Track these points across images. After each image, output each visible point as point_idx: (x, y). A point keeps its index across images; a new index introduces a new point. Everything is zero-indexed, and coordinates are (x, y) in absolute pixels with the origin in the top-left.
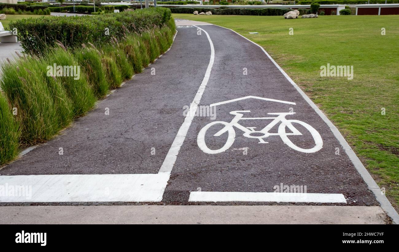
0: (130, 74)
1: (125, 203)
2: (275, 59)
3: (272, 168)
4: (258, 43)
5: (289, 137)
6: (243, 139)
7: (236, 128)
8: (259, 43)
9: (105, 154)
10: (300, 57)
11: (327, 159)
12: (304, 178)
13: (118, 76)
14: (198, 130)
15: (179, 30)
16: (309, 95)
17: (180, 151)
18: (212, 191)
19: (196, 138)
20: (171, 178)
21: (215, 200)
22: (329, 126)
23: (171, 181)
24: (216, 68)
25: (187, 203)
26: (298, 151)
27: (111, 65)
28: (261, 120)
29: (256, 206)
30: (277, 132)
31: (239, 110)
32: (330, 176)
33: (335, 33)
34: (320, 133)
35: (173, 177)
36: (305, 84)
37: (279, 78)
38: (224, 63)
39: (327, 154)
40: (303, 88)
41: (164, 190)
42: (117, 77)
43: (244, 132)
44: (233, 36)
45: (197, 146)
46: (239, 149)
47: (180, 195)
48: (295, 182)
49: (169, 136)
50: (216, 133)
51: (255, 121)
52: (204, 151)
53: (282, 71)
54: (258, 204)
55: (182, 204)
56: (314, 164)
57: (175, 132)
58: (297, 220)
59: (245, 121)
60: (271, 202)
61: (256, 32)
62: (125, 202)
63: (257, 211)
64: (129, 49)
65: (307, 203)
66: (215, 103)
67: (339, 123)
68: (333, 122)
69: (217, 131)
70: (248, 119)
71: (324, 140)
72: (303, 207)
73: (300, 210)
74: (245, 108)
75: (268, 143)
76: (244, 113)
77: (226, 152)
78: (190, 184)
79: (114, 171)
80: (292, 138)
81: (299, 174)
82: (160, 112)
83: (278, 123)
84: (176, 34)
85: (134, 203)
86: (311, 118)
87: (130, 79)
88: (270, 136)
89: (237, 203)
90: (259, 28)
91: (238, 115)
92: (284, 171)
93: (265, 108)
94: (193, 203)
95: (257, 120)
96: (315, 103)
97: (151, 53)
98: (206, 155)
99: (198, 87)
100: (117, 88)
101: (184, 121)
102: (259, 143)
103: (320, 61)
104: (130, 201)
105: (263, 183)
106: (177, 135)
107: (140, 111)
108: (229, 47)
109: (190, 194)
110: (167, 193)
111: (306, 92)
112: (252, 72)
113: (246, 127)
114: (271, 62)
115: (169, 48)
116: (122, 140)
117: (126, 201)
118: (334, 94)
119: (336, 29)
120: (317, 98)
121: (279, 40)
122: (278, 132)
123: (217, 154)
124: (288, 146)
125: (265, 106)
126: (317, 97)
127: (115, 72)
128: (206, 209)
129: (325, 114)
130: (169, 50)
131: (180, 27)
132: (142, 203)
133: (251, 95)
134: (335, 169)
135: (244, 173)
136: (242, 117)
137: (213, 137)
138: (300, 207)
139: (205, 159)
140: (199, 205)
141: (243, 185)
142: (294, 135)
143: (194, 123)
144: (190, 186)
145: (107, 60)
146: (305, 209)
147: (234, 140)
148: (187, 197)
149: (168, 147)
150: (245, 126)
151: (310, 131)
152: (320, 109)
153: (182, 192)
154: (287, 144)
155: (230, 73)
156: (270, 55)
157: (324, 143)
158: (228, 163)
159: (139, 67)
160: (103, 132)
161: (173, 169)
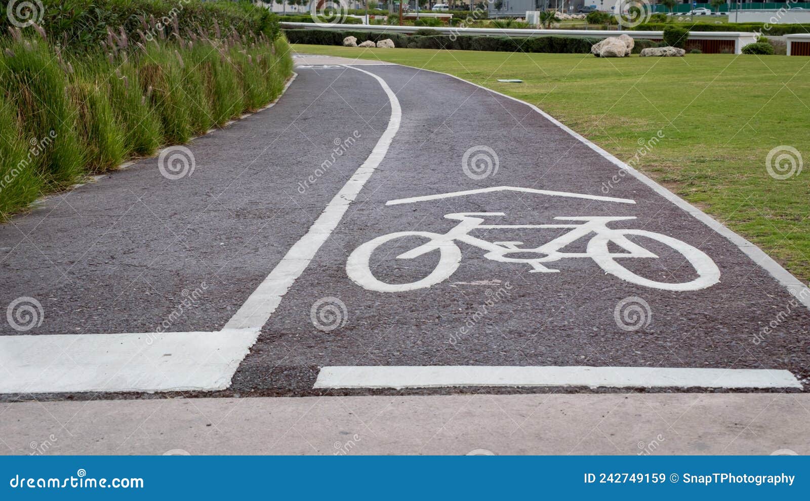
0: (151, 140)
1: (108, 396)
2: (570, 126)
3: (571, 320)
4: (525, 97)
5: (619, 261)
6: (485, 265)
7: (463, 243)
8: (527, 99)
9: (55, 296)
10: (642, 122)
11: (733, 304)
12: (668, 340)
13: (115, 136)
14: (351, 247)
15: (301, 73)
16: (673, 188)
17: (293, 287)
18: (388, 364)
19: (344, 263)
20: (259, 340)
21: (398, 385)
22: (735, 243)
23: (261, 346)
24: (406, 138)
25: (307, 390)
26: (648, 288)
27: (93, 104)
28: (537, 229)
29: (525, 395)
30: (585, 252)
31: (472, 211)
32: (746, 336)
33: (735, 80)
34: (711, 256)
35: (268, 339)
36: (660, 167)
37: (586, 157)
38: (430, 131)
39: (734, 293)
40: (655, 176)
41: (237, 365)
42: (110, 140)
43: (487, 251)
44: (455, 84)
45: (345, 277)
46: (473, 283)
47: (286, 376)
48: (642, 347)
49: (260, 260)
50: (403, 253)
51: (517, 231)
52: (366, 288)
53: (592, 145)
54: (532, 390)
55: (292, 394)
56: (697, 312)
57: (279, 252)
58: (653, 422)
59: (490, 231)
60: (570, 387)
61: (516, 78)
62: (106, 393)
63: (529, 405)
64: (152, 76)
65: (683, 388)
66: (399, 199)
67: (762, 238)
68: (746, 236)
69: (406, 249)
70: (499, 227)
71: (724, 267)
72: (671, 397)
73: (660, 402)
74: (487, 208)
75: (558, 271)
76: (486, 216)
77: (433, 287)
78: (321, 352)
79: (79, 329)
80: (629, 264)
81: (652, 331)
82: (236, 215)
83: (586, 236)
84: (292, 79)
85: (139, 395)
86: (680, 227)
87: (149, 154)
88: (562, 259)
89: (465, 390)
90: (524, 72)
91: (469, 222)
92: (607, 325)
93: (546, 208)
94: (328, 392)
95: (524, 229)
96: (689, 202)
97: (219, 99)
98: (370, 294)
99: (353, 170)
100: (109, 171)
101: (307, 232)
102: (532, 271)
103: (696, 128)
104: (125, 390)
105: (546, 349)
106: (285, 258)
107: (175, 214)
108: (443, 103)
109: (318, 372)
110: (248, 371)
111: (663, 182)
112: (509, 147)
113: (492, 242)
114: (560, 129)
115: (271, 101)
116: (111, 269)
117: (112, 391)
118: (743, 185)
119: (736, 75)
120: (696, 191)
121: (582, 92)
122: (587, 250)
123: (407, 292)
124: (617, 278)
125: (546, 205)
126: (694, 189)
127: (105, 124)
128: (369, 403)
129: (721, 222)
130: (270, 106)
131: (303, 67)
132: (162, 395)
133: (506, 185)
134: (760, 323)
135: (486, 329)
136: (482, 224)
137: (394, 262)
138: (662, 396)
139: (369, 303)
140: (346, 394)
141: (485, 353)
142: (633, 258)
143: (336, 236)
144: (322, 357)
145: (82, 90)
146: (678, 400)
147: (457, 265)
148: (310, 379)
149: (256, 280)
150: (491, 240)
151: (681, 251)
152: (707, 213)
153: (294, 368)
154: (615, 274)
155: (447, 148)
156: (557, 119)
157: (723, 273)
158: (438, 309)
159: (179, 126)
160: (56, 254)
161: (270, 323)
